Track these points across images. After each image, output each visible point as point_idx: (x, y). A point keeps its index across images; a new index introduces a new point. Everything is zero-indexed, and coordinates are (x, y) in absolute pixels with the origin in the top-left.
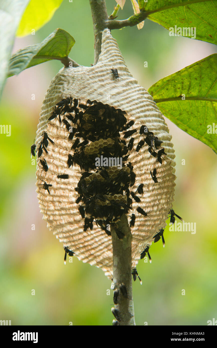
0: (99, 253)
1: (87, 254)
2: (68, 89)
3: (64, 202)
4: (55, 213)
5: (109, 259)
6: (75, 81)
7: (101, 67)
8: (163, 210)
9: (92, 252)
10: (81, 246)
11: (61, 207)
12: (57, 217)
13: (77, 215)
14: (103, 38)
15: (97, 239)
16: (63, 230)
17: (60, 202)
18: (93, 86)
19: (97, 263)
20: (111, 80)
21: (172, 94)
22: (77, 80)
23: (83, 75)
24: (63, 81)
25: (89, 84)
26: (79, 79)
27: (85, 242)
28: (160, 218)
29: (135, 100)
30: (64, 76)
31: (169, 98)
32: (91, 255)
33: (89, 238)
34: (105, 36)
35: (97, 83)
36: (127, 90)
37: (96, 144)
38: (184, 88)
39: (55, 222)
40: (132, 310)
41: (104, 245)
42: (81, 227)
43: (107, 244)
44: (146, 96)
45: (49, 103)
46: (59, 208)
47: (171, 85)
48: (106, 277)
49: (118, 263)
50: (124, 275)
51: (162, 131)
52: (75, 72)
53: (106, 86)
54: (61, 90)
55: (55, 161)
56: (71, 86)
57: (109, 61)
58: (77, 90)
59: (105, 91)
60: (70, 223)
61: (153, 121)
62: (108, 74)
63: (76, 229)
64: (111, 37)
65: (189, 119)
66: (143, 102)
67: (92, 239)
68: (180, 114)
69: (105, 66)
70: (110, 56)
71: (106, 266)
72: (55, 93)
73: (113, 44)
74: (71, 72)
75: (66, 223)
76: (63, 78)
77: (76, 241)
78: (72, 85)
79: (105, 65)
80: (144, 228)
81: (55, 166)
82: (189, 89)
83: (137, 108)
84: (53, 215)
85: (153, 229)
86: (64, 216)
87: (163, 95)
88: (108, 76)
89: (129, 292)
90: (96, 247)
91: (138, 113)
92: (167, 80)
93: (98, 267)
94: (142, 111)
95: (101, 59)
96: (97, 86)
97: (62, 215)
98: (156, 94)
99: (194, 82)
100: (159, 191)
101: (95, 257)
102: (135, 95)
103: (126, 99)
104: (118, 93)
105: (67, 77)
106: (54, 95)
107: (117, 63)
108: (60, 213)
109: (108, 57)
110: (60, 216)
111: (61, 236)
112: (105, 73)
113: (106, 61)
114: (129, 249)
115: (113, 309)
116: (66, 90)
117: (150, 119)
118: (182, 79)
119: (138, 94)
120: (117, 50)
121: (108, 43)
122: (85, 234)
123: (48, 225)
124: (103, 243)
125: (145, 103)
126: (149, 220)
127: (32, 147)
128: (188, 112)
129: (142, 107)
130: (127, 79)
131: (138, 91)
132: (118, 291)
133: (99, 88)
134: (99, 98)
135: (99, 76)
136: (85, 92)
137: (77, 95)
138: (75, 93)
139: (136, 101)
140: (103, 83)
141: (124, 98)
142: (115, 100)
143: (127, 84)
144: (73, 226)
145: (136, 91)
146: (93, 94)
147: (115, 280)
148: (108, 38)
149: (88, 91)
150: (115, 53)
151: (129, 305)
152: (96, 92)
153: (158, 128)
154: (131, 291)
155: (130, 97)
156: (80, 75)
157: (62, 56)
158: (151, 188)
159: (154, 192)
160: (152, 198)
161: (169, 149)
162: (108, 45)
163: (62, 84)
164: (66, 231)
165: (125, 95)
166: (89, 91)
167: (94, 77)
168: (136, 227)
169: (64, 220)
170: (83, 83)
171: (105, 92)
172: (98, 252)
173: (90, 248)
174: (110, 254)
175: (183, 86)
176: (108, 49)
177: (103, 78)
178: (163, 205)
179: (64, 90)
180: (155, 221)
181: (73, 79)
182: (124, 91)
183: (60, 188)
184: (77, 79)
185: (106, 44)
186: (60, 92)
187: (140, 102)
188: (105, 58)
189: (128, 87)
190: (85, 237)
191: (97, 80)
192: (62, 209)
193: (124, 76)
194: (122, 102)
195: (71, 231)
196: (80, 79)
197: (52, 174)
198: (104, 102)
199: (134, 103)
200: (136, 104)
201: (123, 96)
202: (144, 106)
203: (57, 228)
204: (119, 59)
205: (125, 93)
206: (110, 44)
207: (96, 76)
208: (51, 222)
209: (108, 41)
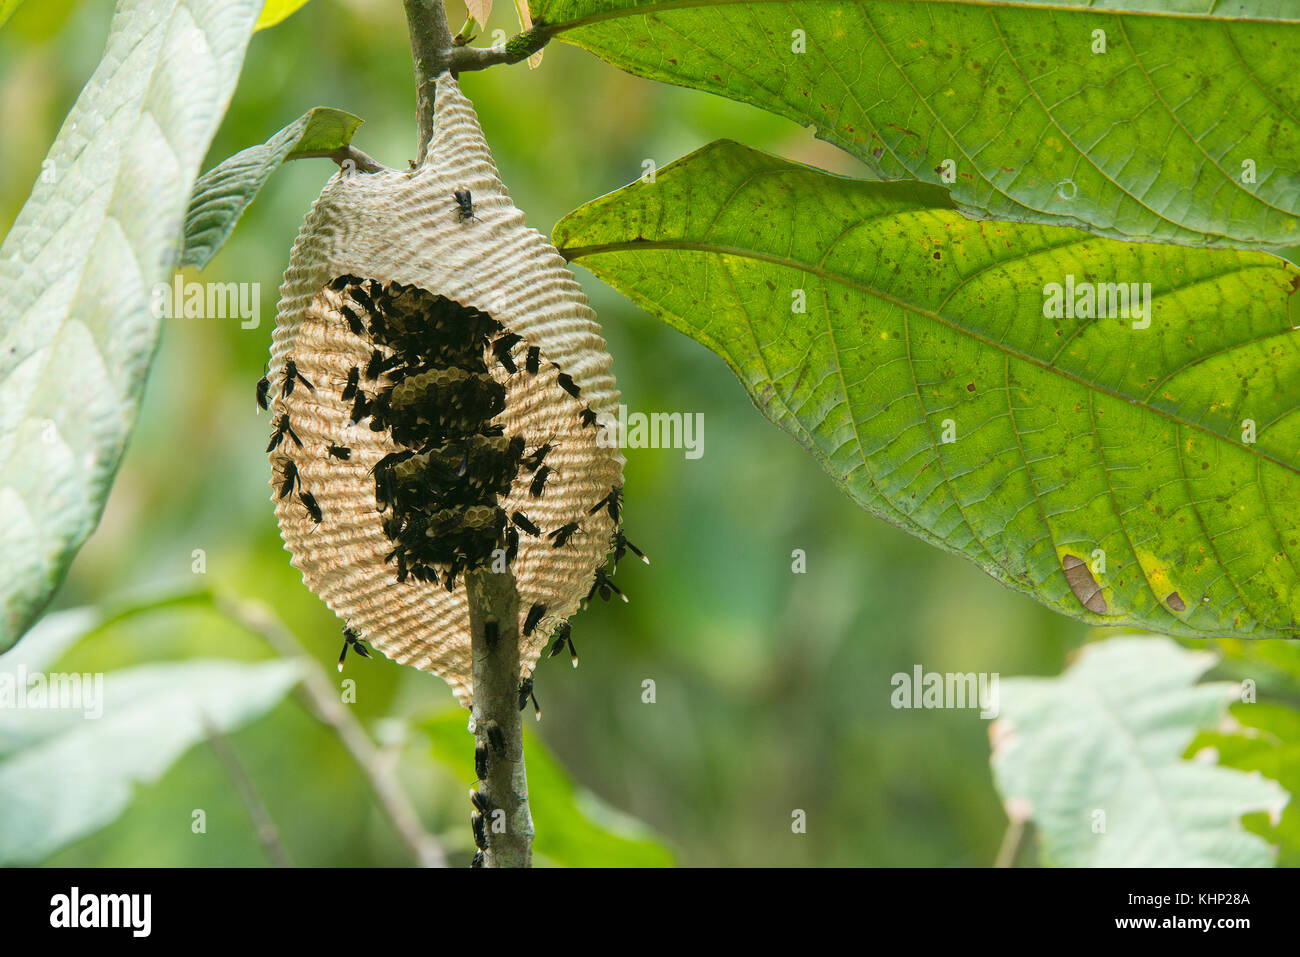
0: (437, 638)
1: (407, 642)
2: (344, 251)
3: (347, 510)
4: (323, 541)
5: (460, 651)
6: (361, 227)
7: (430, 184)
8: (596, 537)
9: (421, 634)
10: (392, 620)
11: (339, 524)
12: (329, 550)
13: (380, 541)
14: (438, 100)
15: (432, 602)
16: (344, 583)
17: (335, 511)
18: (408, 244)
19: (434, 662)
20: (454, 221)
21: (616, 234)
22: (369, 225)
23: (382, 210)
24: (334, 222)
25: (397, 237)
26: (373, 223)
27: (403, 608)
28: (588, 557)
29: (514, 278)
30: (335, 209)
31: (610, 244)
32: (419, 642)
33: (412, 599)
34: (444, 95)
35: (417, 234)
36: (494, 251)
37: (419, 381)
38: (647, 219)
39: (324, 565)
40: (520, 784)
41: (450, 617)
42: (390, 572)
43: (458, 613)
44: (543, 260)
45: (297, 282)
46: (334, 526)
47: (615, 211)
48: (456, 700)
49: (485, 670)
50: (500, 701)
51: (584, 352)
52: (365, 196)
53: (441, 241)
54: (327, 253)
55: (321, 408)
56: (353, 243)
57: (452, 165)
58: (367, 255)
59: (438, 256)
60: (364, 563)
61: (560, 331)
62: (446, 204)
63: (380, 577)
64: (461, 97)
65: (665, 288)
66: (534, 281)
67: (420, 601)
68: (642, 278)
69: (442, 181)
70: (455, 149)
71: (456, 671)
72: (312, 258)
73: (463, 115)
74: (354, 195)
75: (352, 565)
76: (333, 214)
77: (380, 608)
78: (354, 239)
79: (441, 179)
80: (550, 577)
81: (322, 422)
82: (661, 220)
83: (520, 301)
84: (317, 547)
85: (572, 581)
86: (347, 547)
87: (596, 236)
88: (446, 212)
89: (514, 741)
90: (430, 622)
91: (522, 313)
92: (603, 203)
93: (436, 674)
94: (532, 308)
95: (432, 157)
96: (418, 242)
97: (344, 543)
98: (575, 236)
99: (672, 206)
100: (586, 486)
101: (428, 648)
102: (515, 264)
103: (491, 276)
104: (471, 263)
105: (345, 213)
106: (310, 264)
107: (471, 169)
108: (337, 538)
109: (449, 153)
110: (336, 548)
111: (339, 599)
112: (438, 202)
113: (444, 164)
114: (513, 631)
115: (472, 792)
116: (340, 252)
117: (552, 325)
118: (642, 198)
119: (522, 260)
120: (473, 132)
121: (449, 113)
122: (402, 589)
123: (305, 578)
124: (448, 611)
125: (540, 285)
126: (563, 558)
127: (260, 384)
128: (660, 274)
129: (530, 296)
130: (496, 216)
131: (524, 248)
132: (486, 746)
133: (423, 246)
134: (420, 279)
135: (423, 213)
136: (386, 258)
137: (365, 268)
138: (362, 264)
139: (518, 282)
140: (431, 233)
141: (484, 274)
142: (463, 284)
143: (496, 232)
144: (370, 570)
145: (517, 250)
146: (408, 266)
147: (477, 712)
148: (449, 99)
149: (393, 257)
150: (468, 140)
151: (514, 774)
152: (415, 258)
153: (572, 349)
154: (518, 738)
155: (500, 271)
156: (376, 211)
157: (335, 147)
158: (566, 475)
159: (574, 487)
160: (570, 502)
161: (604, 399)
162: (449, 120)
163: (330, 233)
164: (353, 585)
165: (488, 267)
166: (396, 258)
167: (411, 217)
168: (530, 573)
169: (349, 555)
170: (384, 232)
171: (437, 260)
172: (435, 633)
173: (414, 624)
174: (466, 639)
175: (646, 214)
176: (449, 130)
177: (433, 218)
178: (596, 524)
179: (334, 253)
180: (576, 561)
181: (357, 221)
182: (486, 255)
183: (338, 476)
184: (367, 222)
185: (444, 117)
186: (324, 258)
187: (528, 283)
188: (442, 156)
189: (500, 241)
190: (401, 596)
191: (416, 223)
192: (343, 528)
193: (487, 208)
194: (481, 287)
195: (365, 584)
196: (376, 221)
197: (315, 444)
198: (433, 288)
199: (511, 288)
200: (517, 289)
201: (482, 270)
202: (538, 292)
203: (328, 579)
204: (476, 158)
205: (488, 262)
206: (456, 116)
207: (415, 213)
208: (310, 566)
209: (450, 107)
